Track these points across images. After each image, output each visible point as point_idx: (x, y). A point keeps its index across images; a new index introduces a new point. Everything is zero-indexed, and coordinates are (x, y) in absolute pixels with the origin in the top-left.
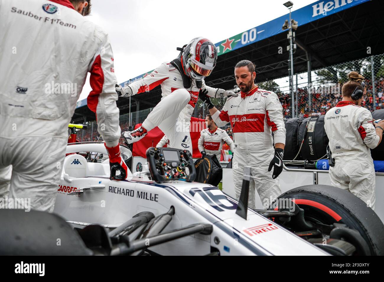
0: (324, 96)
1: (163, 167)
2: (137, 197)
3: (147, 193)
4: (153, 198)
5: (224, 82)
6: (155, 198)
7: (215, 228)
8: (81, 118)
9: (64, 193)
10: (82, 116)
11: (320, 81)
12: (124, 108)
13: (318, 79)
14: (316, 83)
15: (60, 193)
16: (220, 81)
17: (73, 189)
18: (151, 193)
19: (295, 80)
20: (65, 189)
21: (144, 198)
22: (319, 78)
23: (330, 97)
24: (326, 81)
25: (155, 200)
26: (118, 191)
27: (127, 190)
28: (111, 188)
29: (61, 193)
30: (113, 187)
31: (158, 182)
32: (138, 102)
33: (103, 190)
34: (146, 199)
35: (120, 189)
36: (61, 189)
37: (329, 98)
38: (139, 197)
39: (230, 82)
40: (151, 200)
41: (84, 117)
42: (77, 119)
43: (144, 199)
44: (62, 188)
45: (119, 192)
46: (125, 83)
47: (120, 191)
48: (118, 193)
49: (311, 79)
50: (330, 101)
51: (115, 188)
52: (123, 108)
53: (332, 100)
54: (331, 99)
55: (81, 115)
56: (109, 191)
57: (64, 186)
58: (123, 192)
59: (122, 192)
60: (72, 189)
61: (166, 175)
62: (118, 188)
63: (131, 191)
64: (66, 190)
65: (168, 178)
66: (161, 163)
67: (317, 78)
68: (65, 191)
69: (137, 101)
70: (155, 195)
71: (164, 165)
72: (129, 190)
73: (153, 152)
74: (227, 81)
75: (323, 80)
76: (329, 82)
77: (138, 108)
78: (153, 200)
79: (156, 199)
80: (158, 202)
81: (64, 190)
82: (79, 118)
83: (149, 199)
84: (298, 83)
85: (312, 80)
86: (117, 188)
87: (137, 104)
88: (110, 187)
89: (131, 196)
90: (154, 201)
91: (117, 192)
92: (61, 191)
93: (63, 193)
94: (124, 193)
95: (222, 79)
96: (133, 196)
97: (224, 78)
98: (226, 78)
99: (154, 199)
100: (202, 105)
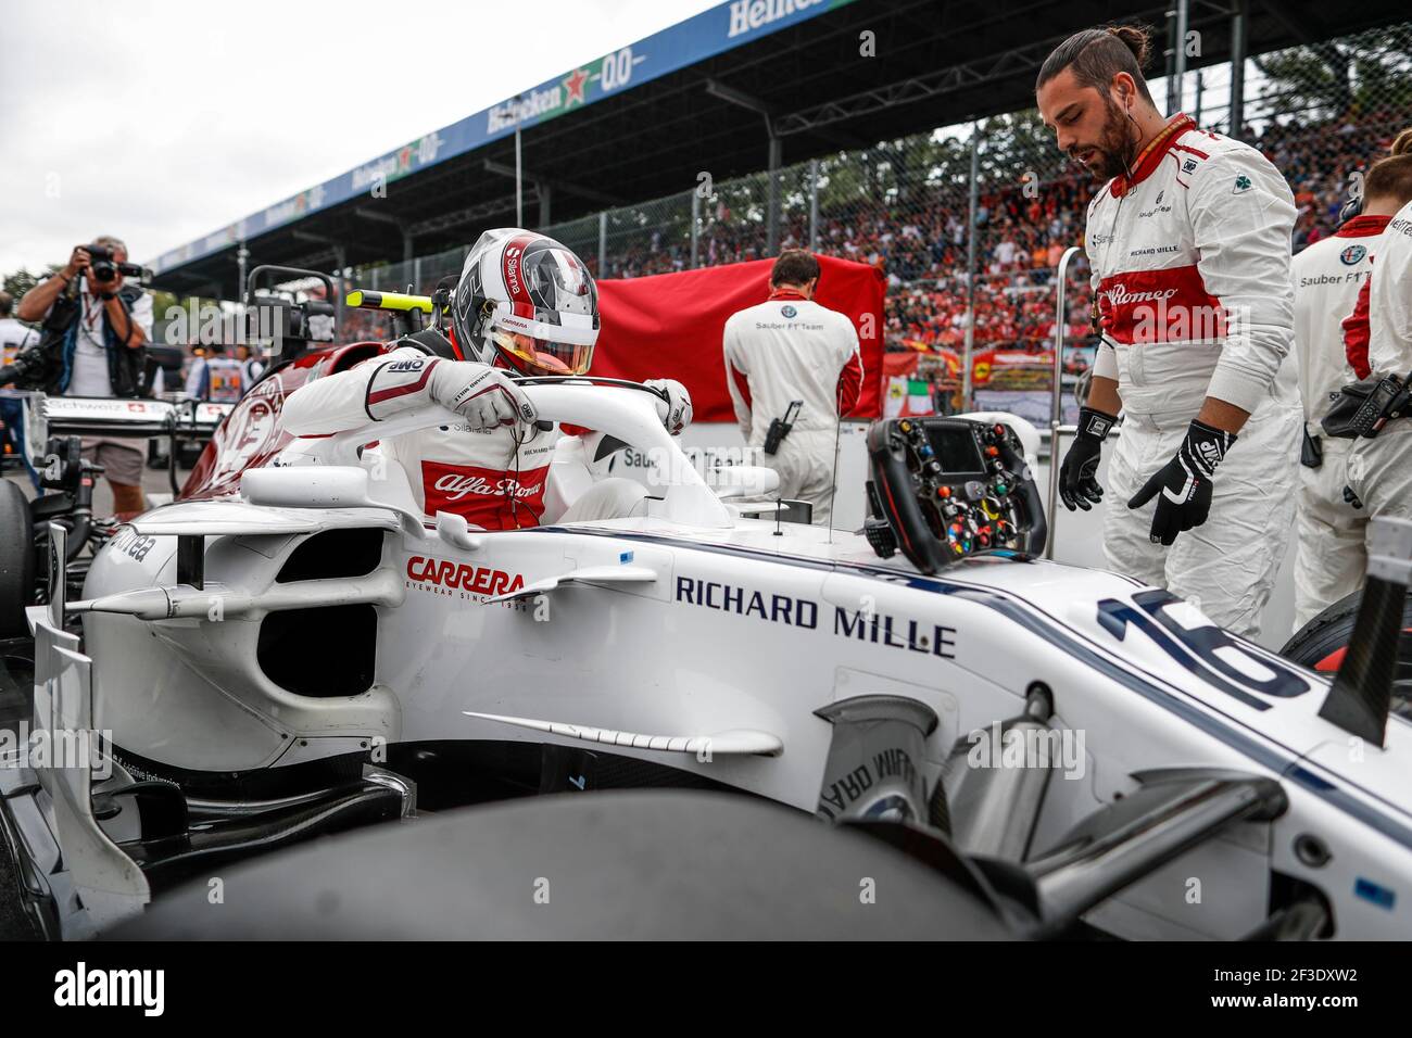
0: (1290, 165)
1: (938, 505)
2: (836, 632)
3: (889, 621)
4: (924, 641)
5: (888, 104)
6: (939, 641)
7: (1296, 793)
8: (325, 253)
9: (446, 592)
10: (327, 247)
11: (1275, 100)
12: (491, 213)
13: (1267, 94)
14: (1259, 109)
15: (428, 589)
16: (873, 102)
17: (489, 578)
18: (915, 619)
19: (1190, 94)
20: (448, 575)
21: (874, 638)
22: (1273, 88)
23: (1314, 168)
24: (1298, 101)
25: (937, 651)
26: (727, 599)
27: (775, 598)
28: (685, 585)
29: (433, 589)
30: (700, 583)
31: (928, 570)
32: (547, 190)
33: (649, 592)
34: (888, 641)
35: (740, 591)
36: (430, 573)
37: (1308, 170)
38: (848, 632)
39: (910, 104)
40: (912, 647)
41: (335, 249)
42: (309, 257)
43: (874, 644)
44: (434, 571)
45: (734, 605)
46: (491, 112)
47: (739, 600)
48: (727, 608)
49: (1241, 91)
50: (1311, 183)
51: (710, 586)
52: (485, 212)
53: (1322, 180)
54: (1317, 175)
55: (322, 239)
56: (679, 598)
57: (444, 564)
58: (756, 604)
59: (751, 607)
60: (483, 576)
61: (953, 539)
62: (727, 589)
63: (800, 603)
64: (453, 579)
65: (959, 549)
66: (930, 488)
67: (1263, 89)
68: (450, 584)
69: (541, 184)
70: (939, 630)
71: (940, 497)
72: (789, 601)
73: (898, 440)
74: (902, 101)
75: (1286, 98)
76: (1312, 103)
77: (545, 213)
78: (926, 651)
79: (945, 649)
80: (956, 660)
81: (447, 579)
82: (318, 255)
83: (906, 643)
84: (1204, 105)
85: (1247, 97)
86: (723, 590)
87: (539, 194)
88: (680, 580)
89: (799, 623)
90: (931, 655)
91: (722, 605)
92: (428, 582)
93: (439, 591)
94: (761, 608)
95: (879, 94)
96: (813, 625)
97: (889, 88)
98: (896, 91)
99: (931, 646)
100: (792, 200)
